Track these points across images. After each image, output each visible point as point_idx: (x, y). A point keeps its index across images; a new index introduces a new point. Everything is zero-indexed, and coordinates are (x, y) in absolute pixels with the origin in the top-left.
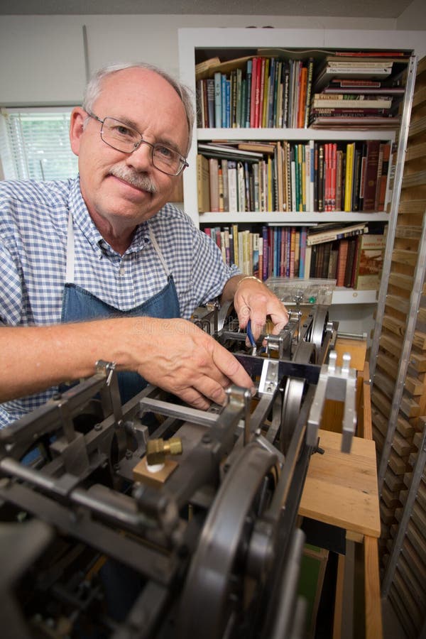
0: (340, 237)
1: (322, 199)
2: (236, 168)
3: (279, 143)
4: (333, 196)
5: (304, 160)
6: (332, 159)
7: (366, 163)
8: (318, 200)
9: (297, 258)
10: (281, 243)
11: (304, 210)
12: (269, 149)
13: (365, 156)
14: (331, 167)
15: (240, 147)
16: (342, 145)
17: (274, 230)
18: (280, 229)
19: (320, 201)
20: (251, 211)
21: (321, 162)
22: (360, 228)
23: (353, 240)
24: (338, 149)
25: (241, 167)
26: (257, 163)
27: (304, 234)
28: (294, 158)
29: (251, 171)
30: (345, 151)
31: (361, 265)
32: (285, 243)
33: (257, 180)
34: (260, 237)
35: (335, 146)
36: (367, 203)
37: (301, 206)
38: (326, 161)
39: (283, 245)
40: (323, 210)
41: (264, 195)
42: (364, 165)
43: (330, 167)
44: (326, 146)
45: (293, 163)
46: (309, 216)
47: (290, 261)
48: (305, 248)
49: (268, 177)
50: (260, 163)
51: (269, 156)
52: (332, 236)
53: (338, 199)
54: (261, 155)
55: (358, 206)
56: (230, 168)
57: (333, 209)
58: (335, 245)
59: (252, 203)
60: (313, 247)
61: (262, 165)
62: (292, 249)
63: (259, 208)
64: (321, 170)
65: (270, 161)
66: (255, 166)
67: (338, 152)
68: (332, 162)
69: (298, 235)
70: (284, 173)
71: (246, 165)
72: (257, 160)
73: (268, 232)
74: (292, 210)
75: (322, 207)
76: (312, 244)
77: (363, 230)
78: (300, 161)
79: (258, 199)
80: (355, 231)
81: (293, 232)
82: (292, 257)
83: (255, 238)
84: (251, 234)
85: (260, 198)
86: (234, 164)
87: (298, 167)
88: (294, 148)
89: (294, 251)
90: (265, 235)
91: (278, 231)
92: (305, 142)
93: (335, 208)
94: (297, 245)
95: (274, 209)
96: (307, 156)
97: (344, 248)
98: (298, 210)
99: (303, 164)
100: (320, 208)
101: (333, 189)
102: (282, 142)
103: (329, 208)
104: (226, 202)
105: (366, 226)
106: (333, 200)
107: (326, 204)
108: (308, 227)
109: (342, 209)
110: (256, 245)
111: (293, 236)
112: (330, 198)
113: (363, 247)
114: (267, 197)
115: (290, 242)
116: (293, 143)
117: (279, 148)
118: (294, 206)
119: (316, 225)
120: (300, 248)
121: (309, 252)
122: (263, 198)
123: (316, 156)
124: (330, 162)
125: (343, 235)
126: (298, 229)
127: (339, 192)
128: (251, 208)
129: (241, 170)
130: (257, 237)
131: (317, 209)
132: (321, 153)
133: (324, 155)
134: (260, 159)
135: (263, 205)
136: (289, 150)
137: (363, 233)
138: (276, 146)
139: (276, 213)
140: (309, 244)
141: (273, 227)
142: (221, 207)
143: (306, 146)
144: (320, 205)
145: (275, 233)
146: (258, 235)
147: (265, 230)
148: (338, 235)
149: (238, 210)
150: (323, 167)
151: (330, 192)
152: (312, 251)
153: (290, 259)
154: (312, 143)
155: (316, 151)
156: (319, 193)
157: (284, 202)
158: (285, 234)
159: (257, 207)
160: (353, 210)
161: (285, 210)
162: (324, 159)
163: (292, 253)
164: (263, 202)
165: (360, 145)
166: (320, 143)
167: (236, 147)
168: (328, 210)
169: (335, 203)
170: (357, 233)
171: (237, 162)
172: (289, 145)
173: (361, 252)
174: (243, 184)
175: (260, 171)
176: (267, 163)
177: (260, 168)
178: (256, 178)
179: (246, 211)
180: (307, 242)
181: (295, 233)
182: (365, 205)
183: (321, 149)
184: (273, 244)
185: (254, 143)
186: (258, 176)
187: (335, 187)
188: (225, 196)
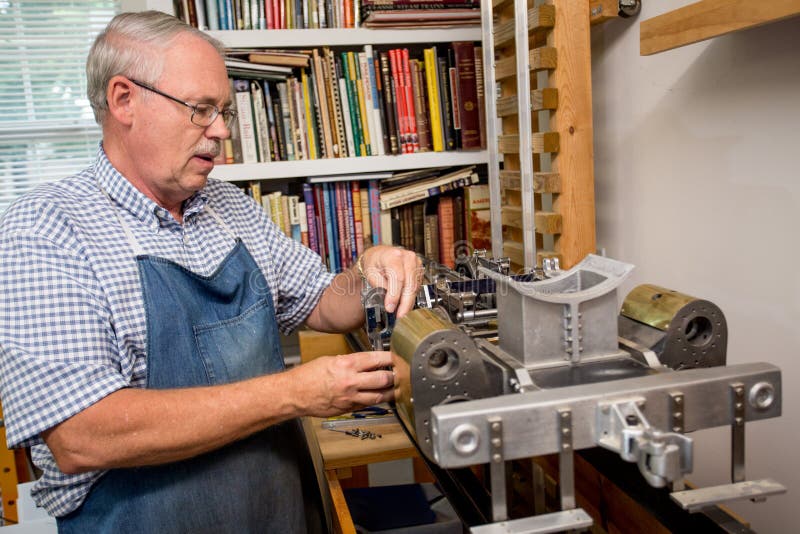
0: (434, 193)
1: (395, 135)
2: (250, 90)
3: (315, 51)
4: (412, 129)
5: (359, 76)
6: (403, 71)
7: (457, 76)
8: (389, 138)
9: (367, 232)
10: (336, 209)
11: (369, 153)
12: (301, 60)
13: (454, 66)
14: (404, 84)
15: (252, 58)
16: (416, 51)
17: (322, 189)
18: (332, 186)
19: (392, 138)
20: (281, 159)
21: (386, 78)
22: (464, 175)
23: (457, 194)
24: (411, 57)
25: (257, 88)
26: (284, 81)
27: (374, 191)
28: (342, 73)
29: (275, 95)
30: (421, 58)
31: (474, 235)
32: (343, 209)
33: (286, 109)
34: (301, 201)
35: (405, 52)
36: (470, 136)
37: (363, 146)
38: (395, 76)
39: (340, 213)
40: (399, 152)
41: (300, 131)
42: (454, 79)
43: (402, 85)
44: (392, 52)
45: (342, 82)
46: (378, 162)
47: (355, 238)
48: (379, 215)
49: (304, 104)
50: (289, 81)
51: (303, 71)
52: (421, 191)
53: (422, 133)
54: (289, 70)
55: (455, 142)
56: (238, 91)
57: (416, 149)
58: (432, 204)
59: (282, 146)
60: (392, 211)
61: (292, 85)
62: (357, 218)
63: (294, 153)
64: (388, 90)
65: (304, 77)
66: (281, 87)
67: (411, 61)
68: (404, 76)
69: (364, 194)
70: (328, 97)
71: (266, 85)
72: (283, 77)
73: (313, 193)
74: (348, 155)
75: (397, 146)
76: (389, 207)
77: (469, 178)
78: (353, 77)
79: (291, 139)
80: (458, 182)
81: (356, 189)
82: (358, 231)
83: (291, 204)
84: (285, 198)
85: (295, 138)
86: (246, 85)
87: (351, 87)
88: (342, 58)
89: (361, 221)
90: (309, 197)
91: (329, 190)
92: (359, 49)
93: (419, 146)
94: (366, 211)
95: (321, 155)
96: (362, 68)
97: (446, 209)
98: (358, 154)
99: (359, 81)
100: (394, 149)
101: (411, 118)
102: (321, 49)
103: (410, 148)
104: (237, 146)
105: (474, 171)
106: (414, 136)
107: (403, 141)
108: (379, 181)
109: (431, 148)
110: (295, 214)
111: (355, 195)
112: (409, 131)
113: (472, 206)
114: (306, 135)
115: (353, 207)
116: (339, 51)
117: (317, 58)
118: (352, 148)
119: (389, 176)
120: (370, 214)
121: (386, 221)
122: (299, 138)
123: (378, 69)
124: (401, 77)
125: (438, 188)
126: (364, 185)
127: (421, 123)
128: (281, 154)
129: (258, 94)
130: (294, 202)
131: (389, 151)
132: (385, 63)
133: (390, 66)
134: (289, 76)
135: (300, 149)
136: (333, 61)
137: (471, 184)
138: (311, 56)
139: (323, 161)
140: (383, 208)
141: (321, 185)
142: (229, 154)
143: (360, 54)
144: (393, 144)
145: (326, 194)
146: (297, 198)
147: (307, 189)
148: (429, 190)
149: (259, 160)
150: (390, 85)
151: (407, 123)
152: (393, 217)
153: (355, 234)
154: (368, 50)
155: (377, 61)
156: (389, 126)
157: (334, 142)
158: (341, 195)
159: (290, 151)
160: (448, 149)
161: (337, 156)
162: (390, 73)
163: (357, 224)
164: (299, 144)
165: (443, 49)
166: (380, 49)
167: (245, 58)
168: (408, 152)
169: (417, 140)
170: (461, 184)
171: (250, 81)
172: (331, 54)
173: (471, 214)
174: (264, 116)
175: (290, 94)
176: (300, 80)
177: (290, 89)
178: (284, 105)
179: (273, 160)
180: (380, 205)
181: (359, 191)
182: (464, 140)
183: (383, 59)
184: (323, 213)
185: (275, 52)
186: (288, 102)
187: (414, 114)
188: (234, 137)
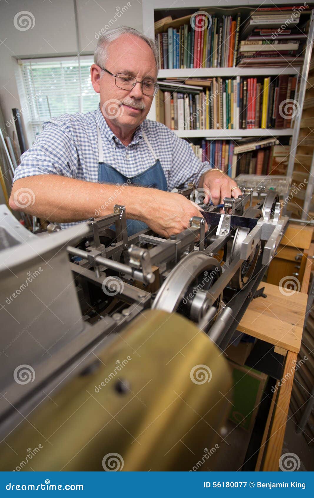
0: (258, 148)
1: (245, 120)
2: (184, 98)
3: (214, 79)
4: (253, 117)
5: (232, 91)
6: (253, 89)
8: (242, 121)
9: (226, 163)
10: (215, 152)
11: (232, 128)
12: (207, 83)
13: (277, 87)
14: (252, 96)
15: (187, 82)
16: (260, 79)
17: (210, 143)
18: (215, 142)
19: (244, 121)
20: (194, 129)
21: (245, 92)
22: (272, 141)
23: (268, 149)
24: (258, 82)
25: (187, 97)
26: (198, 94)
27: (232, 146)
28: (225, 90)
29: (194, 100)
30: (263, 84)
31: (273, 168)
32: (218, 152)
34: (201, 148)
35: (255, 80)
36: (278, 122)
37: (230, 125)
38: (249, 92)
39: (216, 154)
40: (245, 128)
41: (203, 117)
42: (277, 92)
44: (249, 80)
45: (224, 94)
46: (236, 132)
47: (221, 165)
48: (232, 156)
50: (201, 94)
51: (207, 89)
52: (253, 146)
53: (257, 119)
54: (201, 88)
55: (272, 125)
56: (179, 98)
57: (253, 127)
58: (254, 153)
59: (195, 124)
60: (239, 155)
61: (202, 96)
62: (223, 156)
64: (245, 98)
65: (207, 92)
66: (197, 96)
67: (258, 84)
69: (227, 147)
70: (218, 101)
71: (191, 96)
72: (198, 92)
73: (206, 145)
74: (223, 128)
75: (245, 125)
76: (238, 153)
77: (275, 142)
78: (230, 92)
80: (269, 143)
82: (223, 162)
84: (194, 146)
85: (200, 120)
86: (182, 95)
87: (228, 97)
88: (226, 82)
89: (224, 158)
90: (204, 146)
91: (213, 143)
92: (234, 78)
93: (255, 126)
94: (227, 154)
95: (211, 127)
96: (234, 88)
97: (261, 156)
98: (227, 128)
99: (232, 94)
100: (244, 126)
101: (253, 112)
102: (217, 78)
103: (250, 127)
104: (176, 123)
105: (278, 139)
106: (253, 121)
107: (248, 123)
108: (235, 140)
109: (260, 127)
110: (198, 153)
111: (224, 147)
112: (251, 118)
113: (274, 155)
114: (205, 119)
115: (222, 151)
116: (225, 79)
117: (215, 82)
118: (225, 125)
119: (240, 138)
120: (229, 155)
121: (235, 159)
122: (202, 120)
123: (241, 88)
124: (252, 92)
125: (260, 146)
126: (228, 142)
127: (257, 115)
128: (194, 126)
129: (187, 100)
130: (198, 148)
131: (241, 127)
132: (245, 85)
133: (247, 87)
134: (201, 91)
135: (202, 125)
136: (221, 84)
137: (275, 145)
138: (212, 82)
139: (212, 130)
140: (235, 153)
141: (210, 141)
142: (173, 126)
143: (234, 81)
144: (244, 124)
145: (211, 145)
146: (199, 146)
147: (203, 143)
148: (256, 146)
150: (246, 96)
151: (251, 115)
152: (238, 158)
153: (221, 163)
154: (238, 78)
155: (242, 84)
156: (243, 116)
157: (218, 122)
158: (218, 146)
159: (198, 126)
160: (268, 127)
161: (218, 128)
162: (247, 90)
164: (202, 123)
165: (273, 78)
166: (244, 78)
167: (183, 82)
169: (254, 123)
170: (271, 145)
171: (184, 94)
172: (221, 80)
173: (273, 158)
174: (188, 110)
175: (200, 100)
176: (205, 94)
177: (201, 98)
178: (198, 105)
179: (191, 129)
180: (234, 151)
181: (225, 145)
182: (276, 124)
183: (245, 83)
184: (209, 153)
185: (196, 79)
186: (199, 104)
187: (255, 110)
188: (175, 119)
